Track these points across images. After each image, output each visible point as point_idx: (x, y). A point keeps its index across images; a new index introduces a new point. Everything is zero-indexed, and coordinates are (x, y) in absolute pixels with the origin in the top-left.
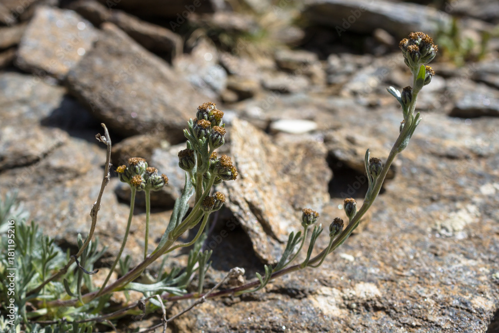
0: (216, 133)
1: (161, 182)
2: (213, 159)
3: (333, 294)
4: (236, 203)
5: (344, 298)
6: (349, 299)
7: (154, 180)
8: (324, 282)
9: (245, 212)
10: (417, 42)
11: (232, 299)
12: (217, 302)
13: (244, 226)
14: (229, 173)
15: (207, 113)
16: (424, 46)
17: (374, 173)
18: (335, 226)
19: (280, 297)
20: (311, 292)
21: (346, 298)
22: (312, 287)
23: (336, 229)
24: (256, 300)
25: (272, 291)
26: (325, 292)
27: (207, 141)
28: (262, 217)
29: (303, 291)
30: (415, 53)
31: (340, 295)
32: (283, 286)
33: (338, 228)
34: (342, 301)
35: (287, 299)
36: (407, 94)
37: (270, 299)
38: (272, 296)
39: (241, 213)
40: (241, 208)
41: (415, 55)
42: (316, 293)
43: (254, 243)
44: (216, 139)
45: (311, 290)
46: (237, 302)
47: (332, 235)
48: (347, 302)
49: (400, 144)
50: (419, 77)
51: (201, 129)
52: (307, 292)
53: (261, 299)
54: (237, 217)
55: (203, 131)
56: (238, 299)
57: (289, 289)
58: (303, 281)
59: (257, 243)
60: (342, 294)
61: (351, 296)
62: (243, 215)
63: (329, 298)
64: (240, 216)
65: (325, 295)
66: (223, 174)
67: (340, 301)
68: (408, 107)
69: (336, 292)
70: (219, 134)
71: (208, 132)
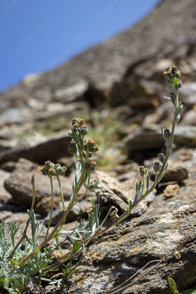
0: (83, 127)
1: (63, 169)
2: (85, 143)
3: (168, 215)
4: (107, 191)
5: (174, 215)
6: (176, 214)
7: (60, 169)
8: (162, 213)
9: (112, 194)
10: (170, 70)
11: (117, 236)
12: (110, 241)
13: (113, 199)
14: (95, 148)
15: (77, 121)
16: (173, 70)
17: (167, 136)
18: (156, 166)
19: (141, 226)
20: (156, 219)
21: (175, 213)
22: (157, 216)
23: (157, 167)
24: (130, 232)
25: (137, 226)
26: (163, 216)
27: (80, 133)
28: (121, 195)
29: (152, 219)
30: (170, 74)
31: (171, 214)
32: (142, 221)
33: (157, 166)
34: (174, 216)
35: (145, 226)
36: (173, 95)
37: (136, 230)
38: (137, 228)
39: (110, 194)
40: (109, 193)
41: (170, 75)
42: (159, 218)
43: (121, 206)
44: (83, 130)
45: (156, 217)
46: (120, 237)
47: (155, 171)
48: (176, 215)
49: (176, 118)
50: (175, 84)
51: (75, 128)
52: (154, 219)
53: (132, 231)
54: (109, 197)
55: (77, 128)
56: (120, 235)
57: (145, 221)
58: (151, 216)
59: (122, 205)
60: (172, 214)
61: (177, 212)
62: (111, 195)
63: (166, 218)
64: (110, 196)
65: (163, 217)
66: (92, 149)
67: (172, 216)
68: (174, 101)
69: (169, 214)
70: (84, 128)
71: (79, 128)
